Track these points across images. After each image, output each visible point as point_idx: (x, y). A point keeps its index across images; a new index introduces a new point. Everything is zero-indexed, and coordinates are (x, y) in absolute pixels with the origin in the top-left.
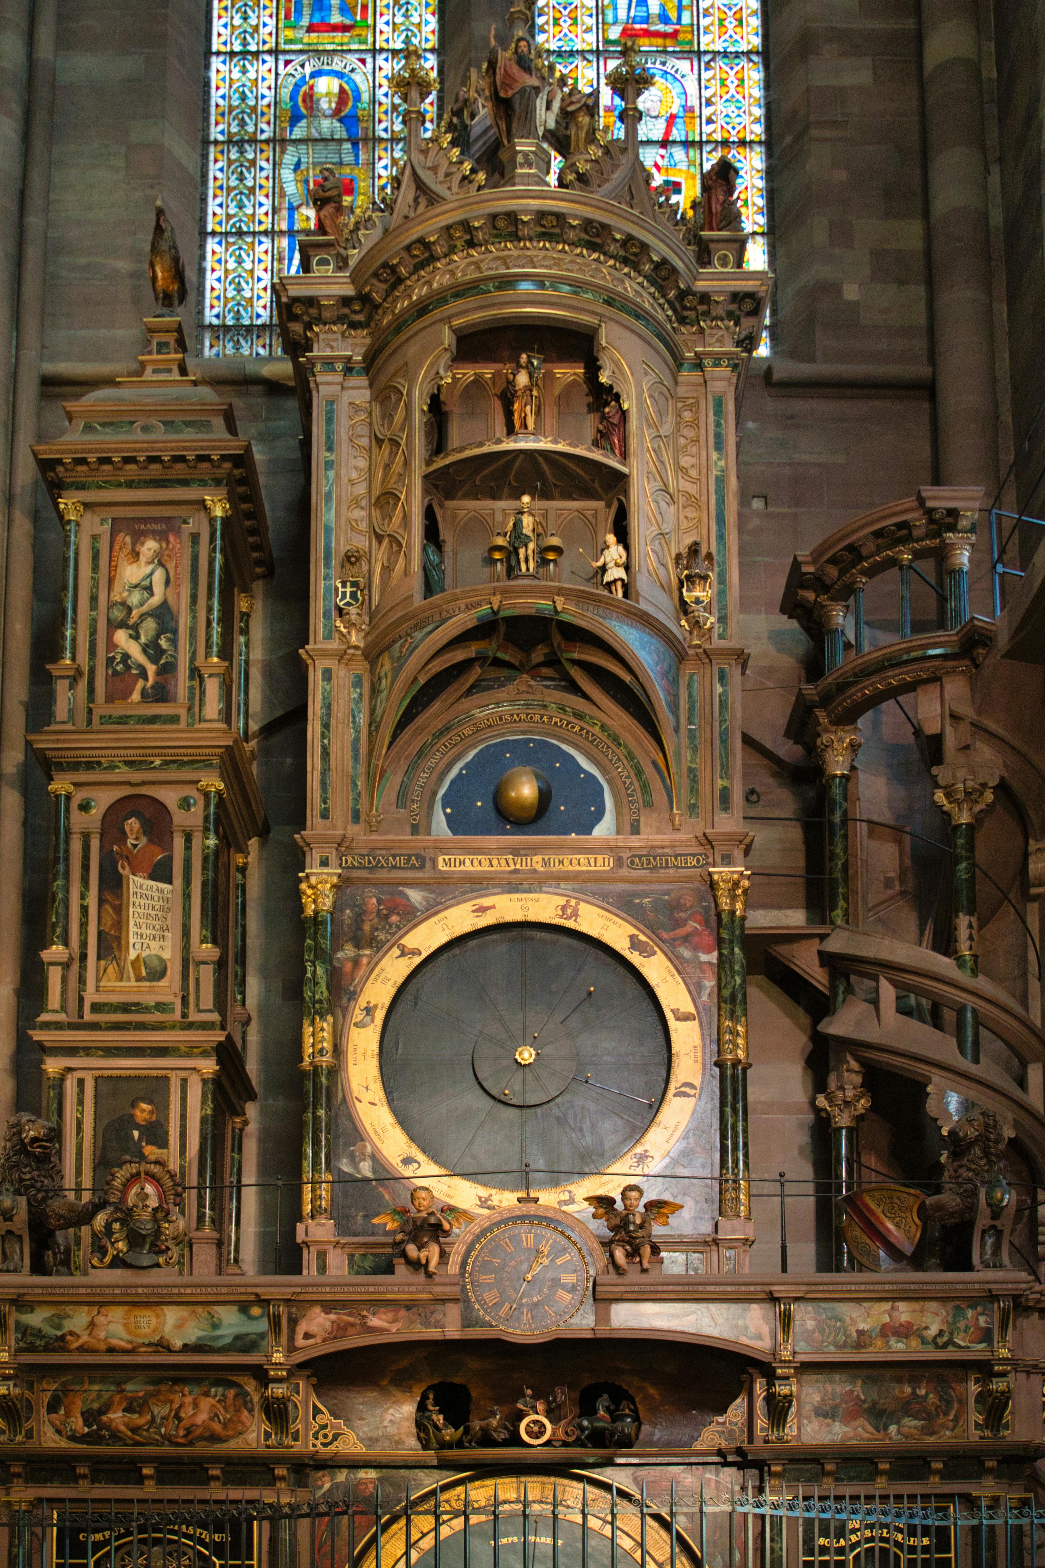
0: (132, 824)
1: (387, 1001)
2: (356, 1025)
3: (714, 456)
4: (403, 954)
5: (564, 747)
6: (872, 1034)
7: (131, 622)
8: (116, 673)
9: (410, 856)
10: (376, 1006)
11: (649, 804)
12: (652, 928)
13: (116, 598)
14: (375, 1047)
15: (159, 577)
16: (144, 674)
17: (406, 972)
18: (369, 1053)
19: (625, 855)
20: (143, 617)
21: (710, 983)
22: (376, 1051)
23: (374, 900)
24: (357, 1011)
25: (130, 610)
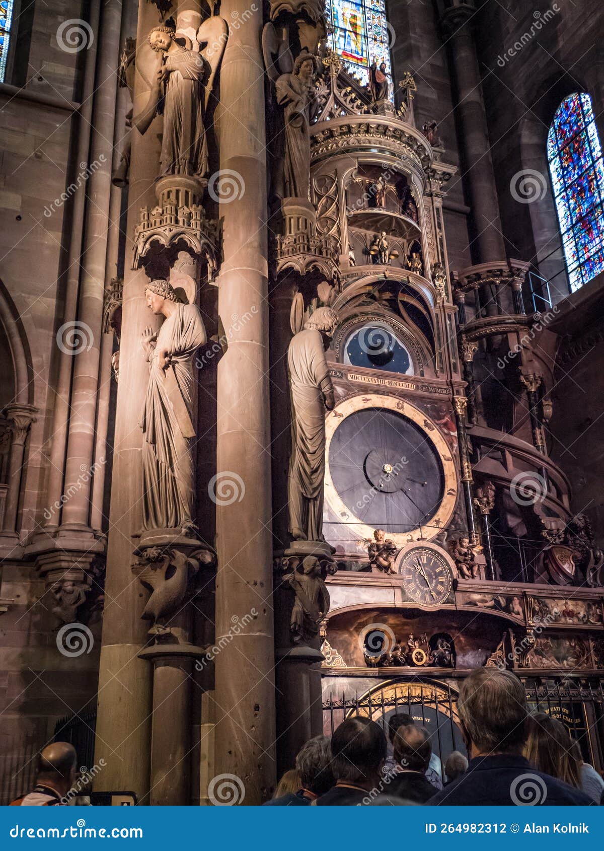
1: (331, 437)
4: (336, 415)
6: (503, 473)
9: (337, 372)
11: (427, 365)
12: (433, 418)
17: (338, 424)
19: (419, 385)
21: (456, 445)
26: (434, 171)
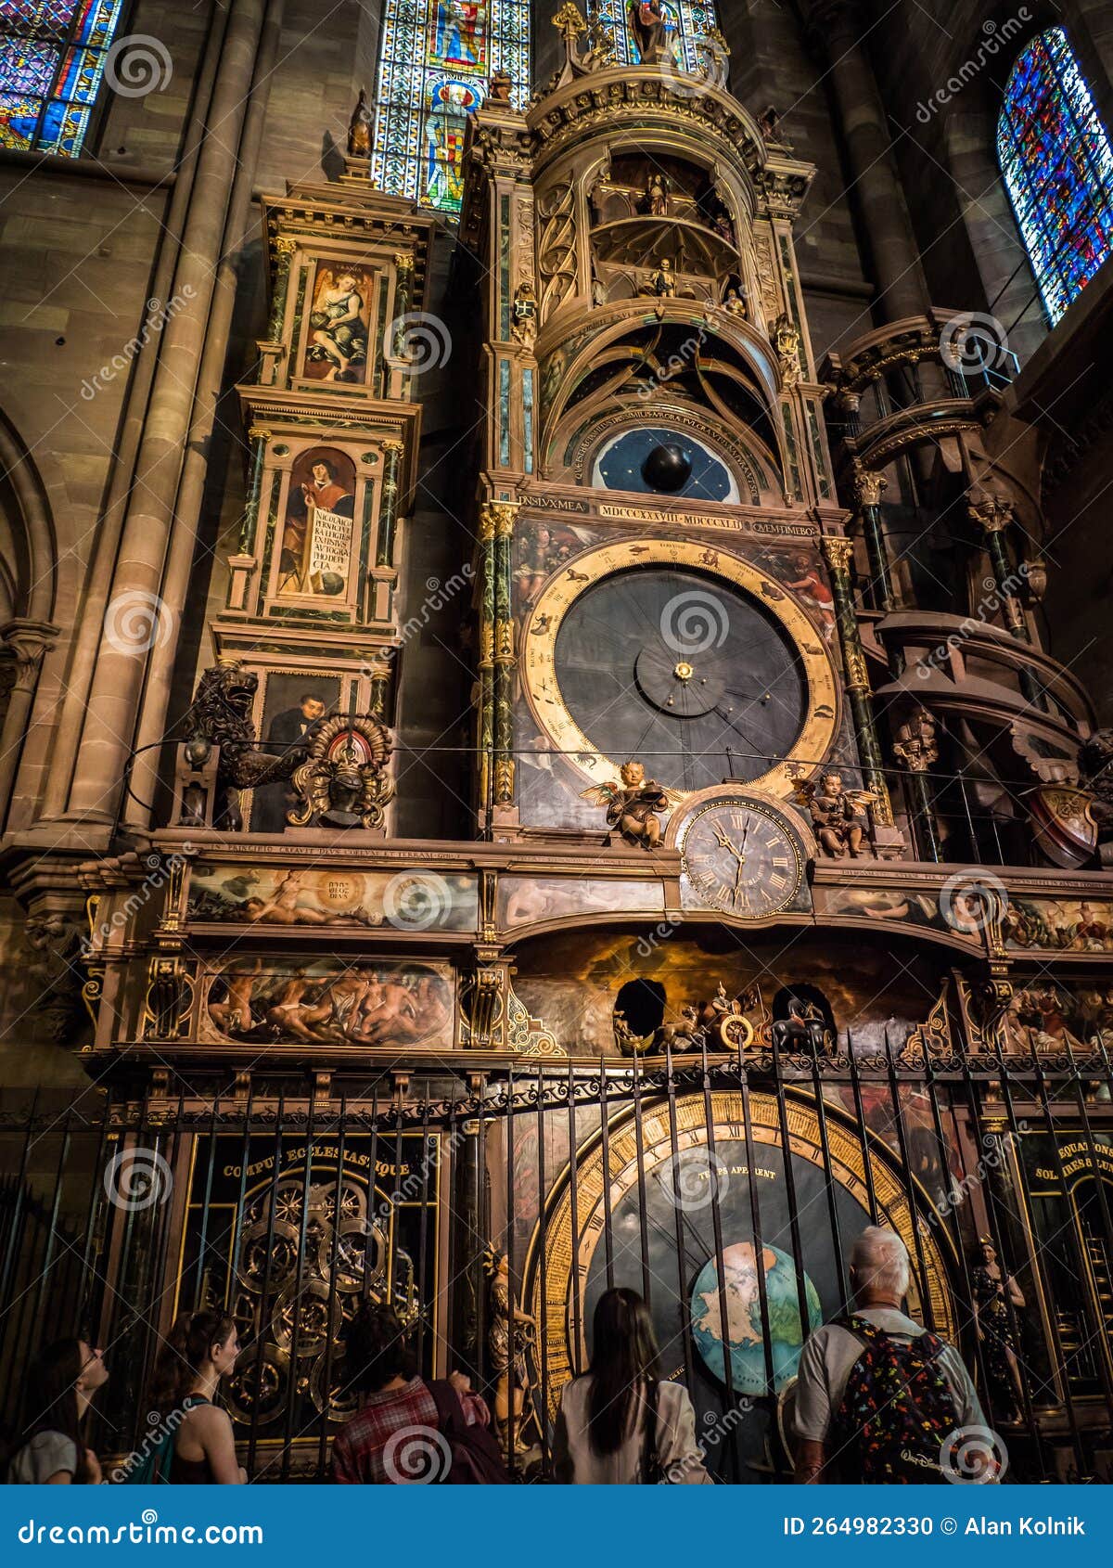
0: (320, 470)
1: (560, 616)
2: (533, 632)
3: (784, 270)
4: (573, 578)
5: (694, 440)
6: (945, 686)
7: (329, 327)
8: (313, 360)
9: (576, 502)
10: (550, 618)
11: (766, 487)
12: (780, 578)
13: (318, 308)
14: (549, 652)
15: (353, 301)
16: (337, 363)
17: (576, 593)
18: (545, 658)
19: (751, 521)
20: (339, 325)
21: (831, 626)
22: (552, 657)
23: (546, 533)
24: (533, 620)
25: (329, 319)
26: (771, 176)
